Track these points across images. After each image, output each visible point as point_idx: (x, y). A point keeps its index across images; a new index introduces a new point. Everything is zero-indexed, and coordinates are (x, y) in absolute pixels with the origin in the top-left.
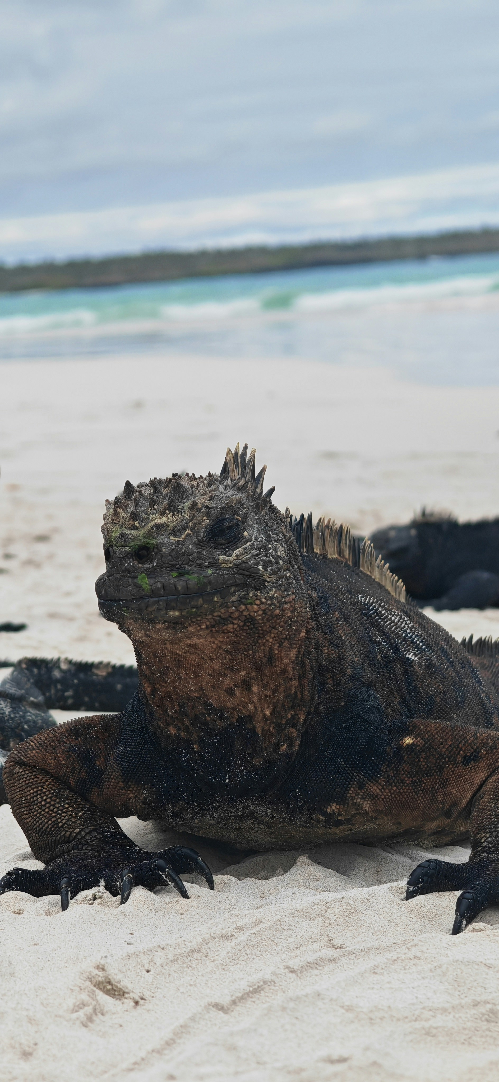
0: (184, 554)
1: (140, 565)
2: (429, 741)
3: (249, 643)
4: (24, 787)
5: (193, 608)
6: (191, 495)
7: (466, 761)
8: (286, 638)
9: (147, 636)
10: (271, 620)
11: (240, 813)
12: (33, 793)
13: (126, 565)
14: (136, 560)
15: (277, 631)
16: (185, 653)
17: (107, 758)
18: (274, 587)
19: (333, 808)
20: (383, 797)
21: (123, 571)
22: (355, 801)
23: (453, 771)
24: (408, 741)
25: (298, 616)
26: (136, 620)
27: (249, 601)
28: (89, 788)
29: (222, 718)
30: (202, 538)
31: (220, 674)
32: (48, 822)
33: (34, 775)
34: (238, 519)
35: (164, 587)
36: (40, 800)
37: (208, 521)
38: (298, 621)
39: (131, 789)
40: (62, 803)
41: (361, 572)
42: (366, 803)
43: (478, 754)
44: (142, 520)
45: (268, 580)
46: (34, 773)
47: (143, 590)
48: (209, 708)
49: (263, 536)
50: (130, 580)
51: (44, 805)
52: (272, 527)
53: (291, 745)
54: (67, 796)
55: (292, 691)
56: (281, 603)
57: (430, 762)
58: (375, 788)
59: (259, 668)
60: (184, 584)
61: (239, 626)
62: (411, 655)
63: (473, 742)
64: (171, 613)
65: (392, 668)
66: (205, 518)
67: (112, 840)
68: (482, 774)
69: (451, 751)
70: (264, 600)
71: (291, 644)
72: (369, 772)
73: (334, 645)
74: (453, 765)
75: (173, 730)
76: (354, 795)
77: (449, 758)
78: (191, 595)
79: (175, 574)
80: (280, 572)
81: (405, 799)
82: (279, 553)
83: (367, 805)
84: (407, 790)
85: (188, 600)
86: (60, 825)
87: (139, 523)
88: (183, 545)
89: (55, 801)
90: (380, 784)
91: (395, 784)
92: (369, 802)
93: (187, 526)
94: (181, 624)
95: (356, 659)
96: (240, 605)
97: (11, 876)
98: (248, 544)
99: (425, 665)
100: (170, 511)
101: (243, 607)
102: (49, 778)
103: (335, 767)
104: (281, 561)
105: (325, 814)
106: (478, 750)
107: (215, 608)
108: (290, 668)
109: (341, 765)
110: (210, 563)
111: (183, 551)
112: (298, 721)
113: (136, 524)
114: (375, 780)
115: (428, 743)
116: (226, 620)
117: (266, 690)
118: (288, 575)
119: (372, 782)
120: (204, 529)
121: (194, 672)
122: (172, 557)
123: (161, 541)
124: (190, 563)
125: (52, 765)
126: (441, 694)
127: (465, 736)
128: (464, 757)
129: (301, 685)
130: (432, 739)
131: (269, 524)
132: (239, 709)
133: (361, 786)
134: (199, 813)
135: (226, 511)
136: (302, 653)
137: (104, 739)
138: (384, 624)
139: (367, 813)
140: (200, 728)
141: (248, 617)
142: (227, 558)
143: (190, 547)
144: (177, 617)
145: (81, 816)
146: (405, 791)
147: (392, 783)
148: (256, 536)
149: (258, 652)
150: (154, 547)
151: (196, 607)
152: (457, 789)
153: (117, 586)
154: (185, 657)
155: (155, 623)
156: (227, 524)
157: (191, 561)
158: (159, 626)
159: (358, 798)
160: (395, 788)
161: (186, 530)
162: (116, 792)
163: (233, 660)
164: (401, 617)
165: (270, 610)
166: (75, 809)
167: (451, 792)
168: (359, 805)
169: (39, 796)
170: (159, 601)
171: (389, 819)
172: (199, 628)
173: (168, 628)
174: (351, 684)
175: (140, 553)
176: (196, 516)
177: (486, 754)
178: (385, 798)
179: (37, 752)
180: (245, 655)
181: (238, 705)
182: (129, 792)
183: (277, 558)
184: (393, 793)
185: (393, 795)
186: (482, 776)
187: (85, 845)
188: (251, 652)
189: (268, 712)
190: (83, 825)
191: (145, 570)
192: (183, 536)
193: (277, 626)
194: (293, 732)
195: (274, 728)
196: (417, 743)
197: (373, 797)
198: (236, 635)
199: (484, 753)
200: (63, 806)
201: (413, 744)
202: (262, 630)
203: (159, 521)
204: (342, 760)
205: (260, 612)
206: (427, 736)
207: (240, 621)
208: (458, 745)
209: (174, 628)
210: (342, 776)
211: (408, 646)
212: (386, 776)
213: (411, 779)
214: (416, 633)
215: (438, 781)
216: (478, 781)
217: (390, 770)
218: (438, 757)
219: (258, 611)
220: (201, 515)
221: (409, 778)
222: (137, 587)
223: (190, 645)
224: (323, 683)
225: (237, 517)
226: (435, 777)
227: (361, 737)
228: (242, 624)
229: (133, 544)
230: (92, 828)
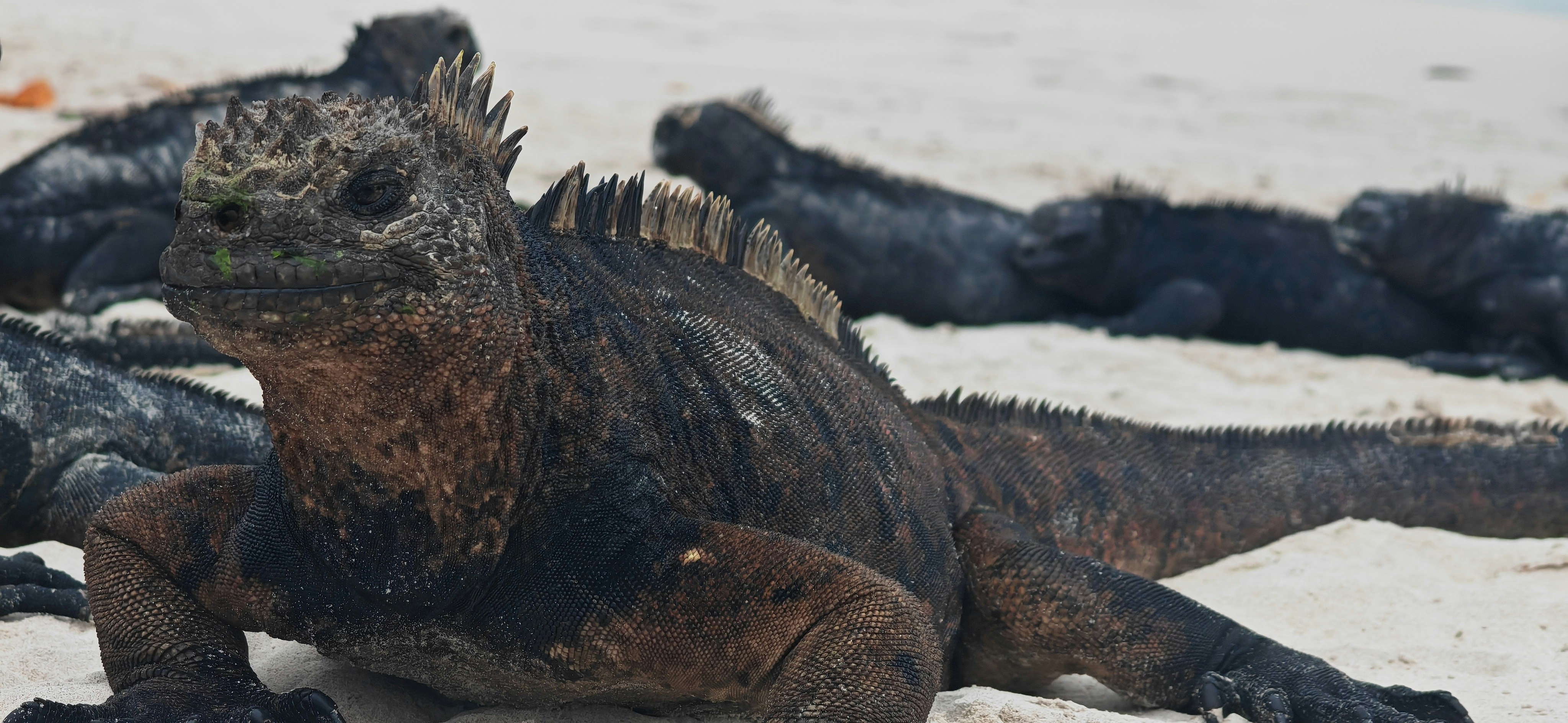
0: (299, 222)
1: (222, 234)
2: (725, 559)
3: (408, 375)
4: (103, 569)
5: (305, 311)
6: (326, 128)
7: (779, 596)
8: (474, 373)
9: (235, 349)
10: (446, 341)
11: (423, 643)
12: (114, 580)
13: (200, 231)
14: (217, 224)
15: (457, 360)
16: (309, 382)
17: (225, 535)
18: (452, 289)
19: (558, 651)
20: (638, 641)
21: (194, 241)
22: (594, 643)
23: (755, 612)
24: (693, 555)
25: (498, 339)
26: (213, 322)
27: (405, 308)
28: (196, 580)
29: (375, 489)
30: (334, 200)
31: (363, 421)
32: (126, 627)
33: (121, 551)
34: (400, 174)
35: (256, 273)
36: (121, 591)
37: (346, 172)
38: (497, 347)
39: (253, 589)
40: (153, 600)
41: (744, 275)
42: (611, 648)
43: (800, 588)
44: (240, 161)
45: (443, 277)
46: (120, 548)
47: (221, 274)
48: (357, 472)
49: (445, 205)
50: (202, 256)
51: (127, 601)
52: (467, 191)
53: (490, 543)
54: (164, 589)
55: (487, 457)
56: (463, 317)
57: (721, 593)
58: (626, 625)
59: (427, 416)
60: (292, 270)
61: (389, 346)
62: (751, 416)
63: (795, 568)
64: (266, 316)
65: (711, 432)
66: (341, 167)
67: (217, 667)
68: (801, 620)
69: (756, 579)
70: (431, 308)
71: (484, 384)
72: (618, 599)
73: (584, 389)
74: (757, 601)
75: (309, 503)
76: (592, 634)
77: (752, 590)
78: (302, 290)
79: (277, 253)
80: (468, 266)
81: (674, 648)
82: (470, 235)
83: (613, 652)
84: (679, 634)
85: (296, 298)
86: (144, 633)
87: (232, 165)
88: (300, 207)
89: (143, 595)
90: (635, 620)
91: (660, 622)
92: (617, 647)
93: (309, 177)
94: (287, 335)
95: (626, 415)
96: (390, 312)
97: (26, 711)
98: (415, 215)
99: (774, 434)
100: (284, 151)
101: (395, 317)
102: (142, 558)
103: (562, 586)
104: (472, 249)
105: (547, 658)
106: (800, 582)
107: (345, 314)
108: (482, 421)
109: (572, 584)
110: (344, 240)
111: (299, 217)
112: (503, 508)
113: (229, 167)
114: (626, 613)
115: (724, 563)
116: (366, 334)
117: (443, 452)
118: (482, 271)
119: (623, 617)
120: (338, 186)
121: (324, 413)
122: (278, 225)
123: (260, 197)
124: (310, 237)
125: (147, 537)
126: (795, 483)
127: (785, 557)
128: (777, 591)
129: (504, 449)
130: (731, 556)
131: (462, 187)
132: (402, 480)
133: (604, 622)
134: (358, 638)
135: (380, 158)
136: (505, 398)
137: (230, 504)
138: (713, 362)
139: (614, 664)
140: (346, 503)
141: (405, 332)
142: (374, 235)
143: (312, 211)
144: (276, 324)
145: (177, 624)
146: (675, 634)
147: (655, 620)
148: (432, 204)
149: (425, 390)
150: (249, 207)
151: (310, 310)
152: (758, 640)
153: (183, 264)
154: (309, 389)
155: (242, 330)
156: (376, 179)
157: (312, 234)
158: (250, 335)
159: (600, 638)
160: (658, 629)
161: (306, 184)
162: (232, 591)
163: (383, 399)
164: (754, 352)
165: (443, 326)
166: (171, 611)
167: (749, 645)
168: (601, 651)
169: (120, 585)
170: (246, 295)
171: (649, 678)
172: (317, 344)
173: (264, 339)
174: (606, 455)
175: (227, 213)
176: (325, 163)
177: (811, 590)
178: (641, 643)
179: (128, 515)
180: (402, 393)
181: (400, 472)
182: (250, 593)
183: (464, 244)
184: (656, 637)
185: (654, 640)
186: (801, 623)
187: (172, 670)
188: (411, 390)
189: (448, 489)
190: (177, 639)
191: (230, 242)
192: (301, 194)
193: (457, 352)
194: (493, 526)
195: (461, 515)
196: (706, 560)
197: (623, 640)
198: (384, 361)
199: (810, 588)
200: (154, 605)
201: (699, 562)
202: (430, 356)
203: (263, 165)
204: (574, 577)
205: (425, 328)
206: (724, 551)
207: (390, 339)
208: (771, 570)
209: (274, 341)
210: (573, 602)
211: (749, 401)
212: (646, 608)
213: (686, 617)
214: (772, 382)
215: (730, 624)
216: (794, 631)
217: (654, 600)
218: (735, 587)
219: (422, 325)
220: (334, 161)
221: (682, 615)
222: (212, 268)
223: (313, 371)
224: (558, 449)
225: (399, 170)
226: (726, 617)
227: (612, 542)
228: (394, 343)
229: (215, 198)
230: (189, 644)
